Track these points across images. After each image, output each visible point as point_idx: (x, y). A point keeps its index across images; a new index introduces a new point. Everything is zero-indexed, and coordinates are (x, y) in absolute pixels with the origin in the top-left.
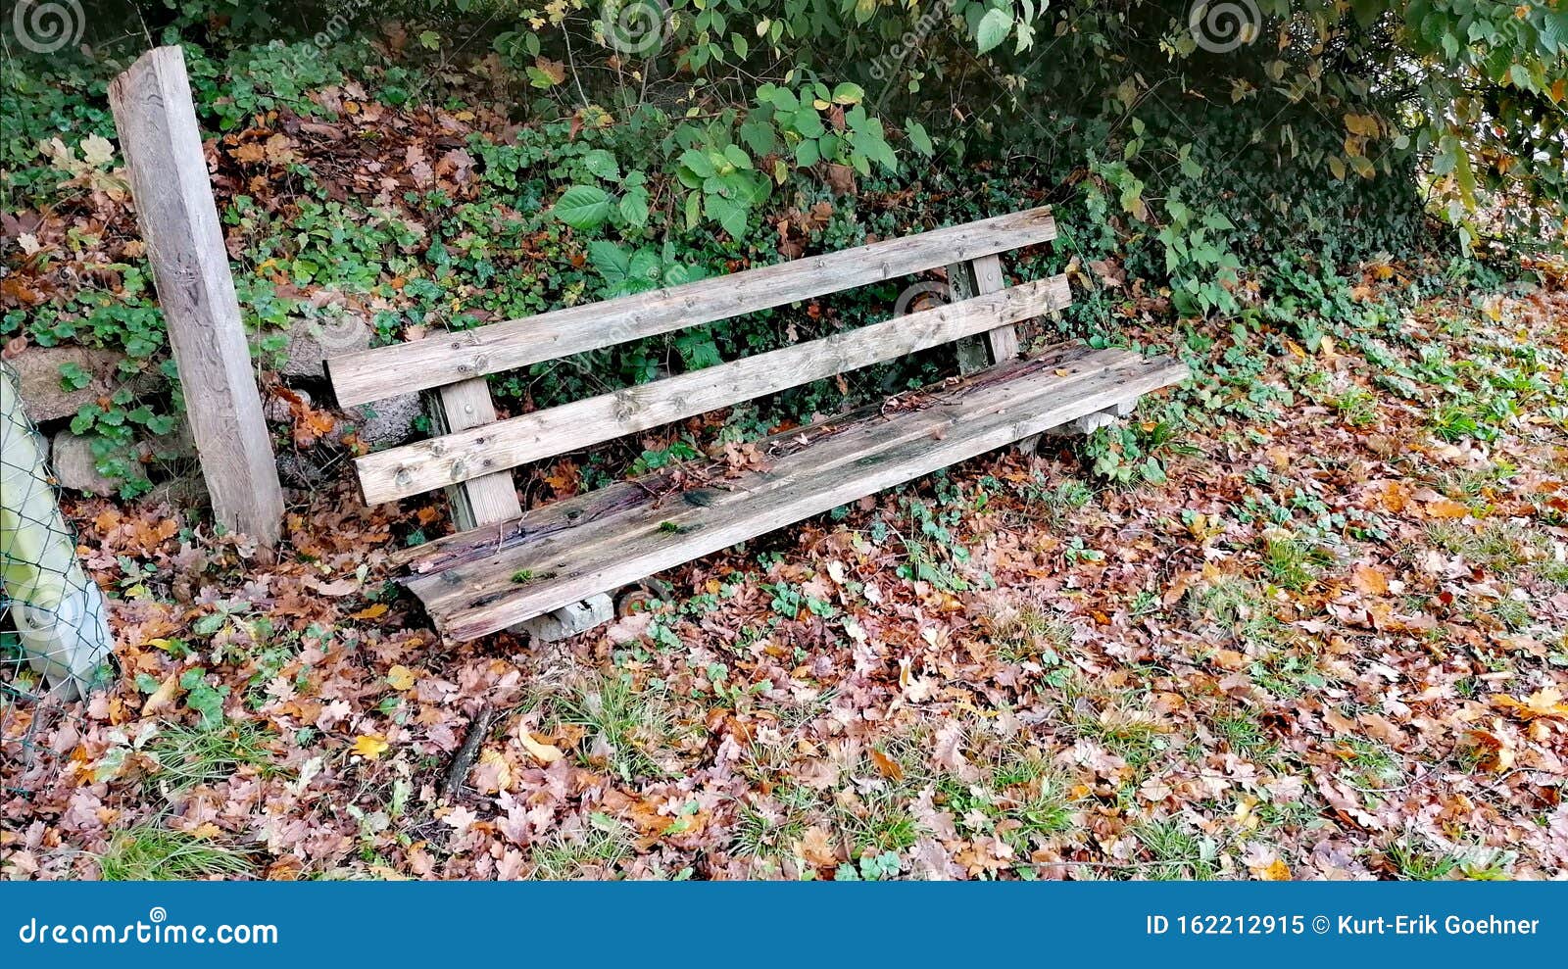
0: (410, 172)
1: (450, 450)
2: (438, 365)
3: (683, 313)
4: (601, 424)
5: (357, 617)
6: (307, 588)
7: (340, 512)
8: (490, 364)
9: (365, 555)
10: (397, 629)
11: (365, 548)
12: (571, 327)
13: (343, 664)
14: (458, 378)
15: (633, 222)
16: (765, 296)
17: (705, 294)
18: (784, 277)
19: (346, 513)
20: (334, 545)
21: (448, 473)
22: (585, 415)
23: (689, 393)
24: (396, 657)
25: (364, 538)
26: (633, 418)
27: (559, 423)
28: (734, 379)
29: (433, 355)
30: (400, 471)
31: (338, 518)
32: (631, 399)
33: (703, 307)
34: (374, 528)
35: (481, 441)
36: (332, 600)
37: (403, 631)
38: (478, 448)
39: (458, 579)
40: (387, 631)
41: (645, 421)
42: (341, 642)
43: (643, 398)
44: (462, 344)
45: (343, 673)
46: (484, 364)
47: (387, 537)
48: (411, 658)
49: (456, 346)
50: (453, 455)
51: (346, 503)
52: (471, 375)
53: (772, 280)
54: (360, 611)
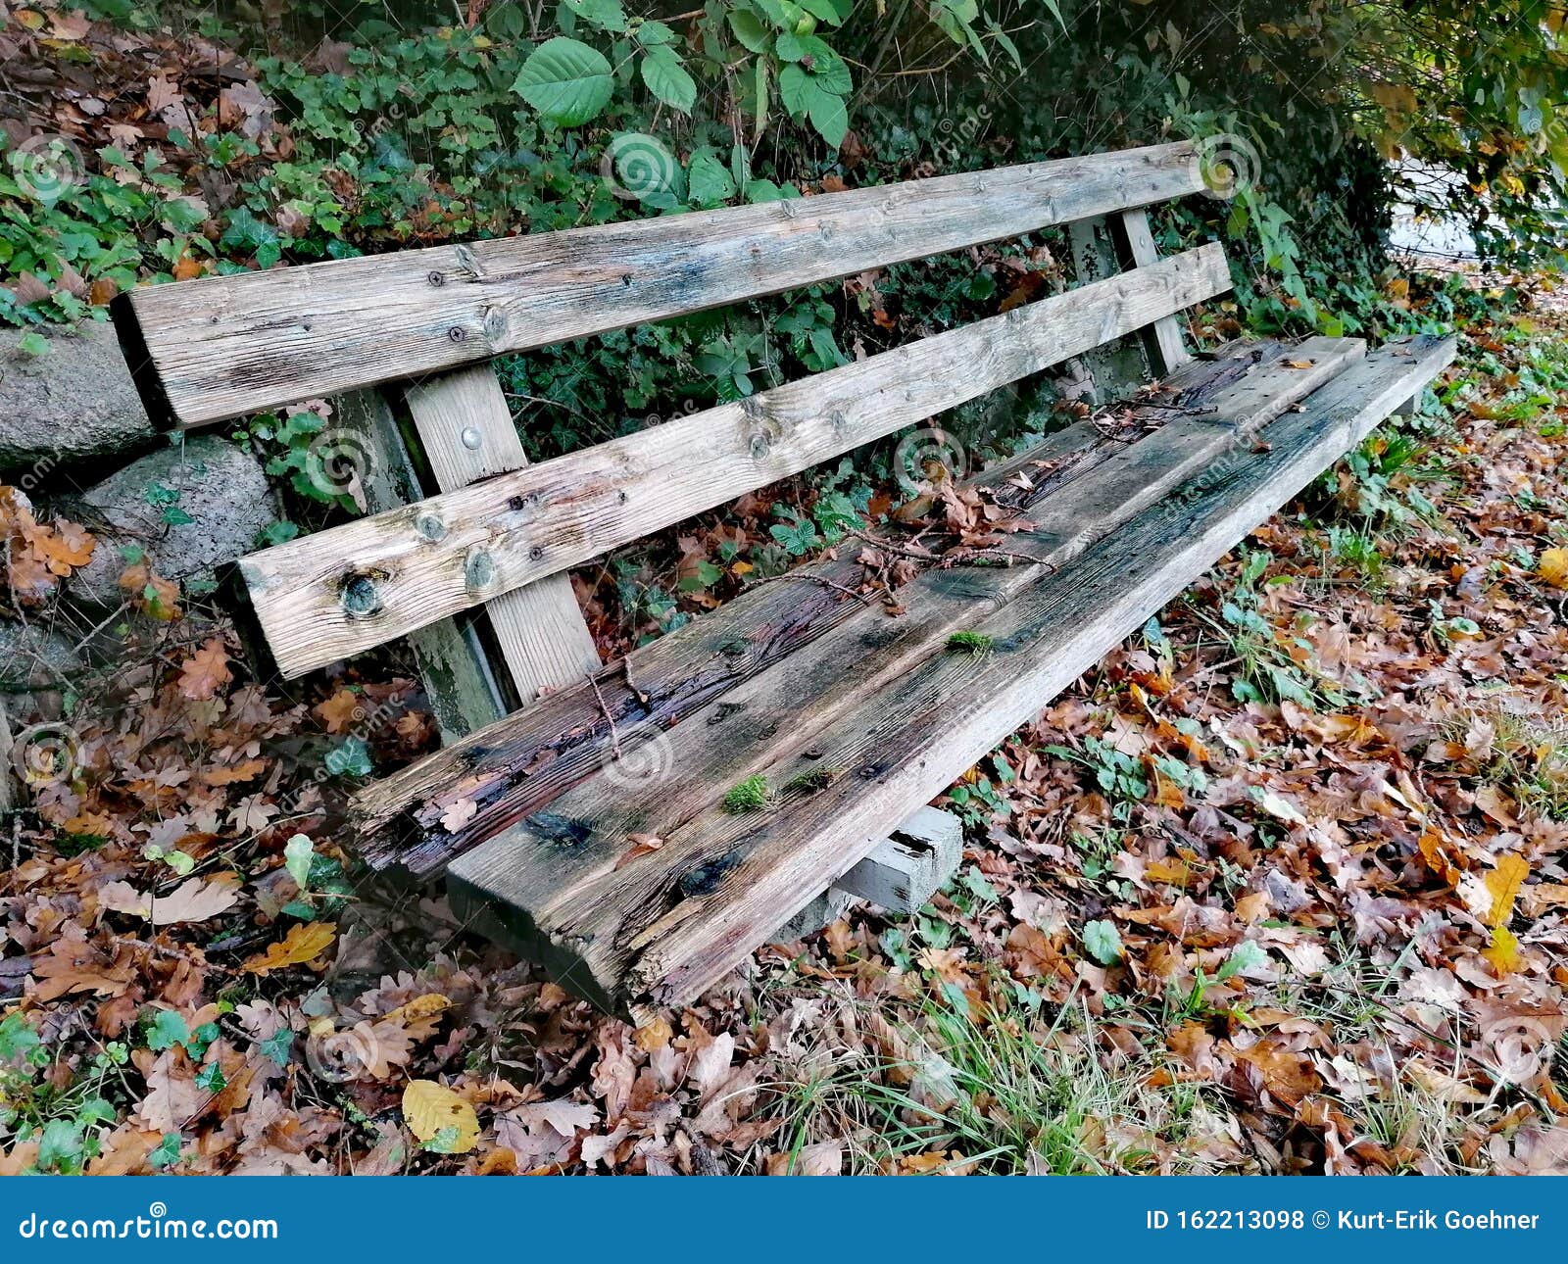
0: (158, 118)
1: (458, 526)
2: (405, 322)
3: (819, 251)
4: (724, 463)
5: (261, 967)
6: (110, 916)
7: (134, 730)
8: (513, 325)
9: (222, 814)
10: (374, 979)
11: (217, 801)
12: (650, 257)
13: (265, 1109)
14: (451, 355)
15: (673, 103)
16: (924, 233)
17: (844, 219)
18: (941, 203)
19: (150, 731)
20: (139, 804)
21: (460, 581)
22: (698, 446)
23: (848, 403)
24: (401, 1058)
25: (210, 778)
26: (774, 450)
27: (657, 461)
28: (904, 380)
29: (388, 297)
30: (352, 582)
31: (134, 744)
32: (768, 412)
33: (845, 241)
34: (226, 753)
35: (517, 503)
36: (184, 933)
37: (387, 981)
38: (514, 519)
39: (580, 832)
40: (346, 991)
41: (792, 457)
42: (241, 1046)
43: (784, 413)
44: (451, 276)
45: (272, 1135)
46: (499, 326)
47: (259, 767)
48: (444, 1053)
49: (437, 280)
50: (464, 539)
51: (147, 709)
52: (477, 351)
53: (927, 204)
54: (262, 949)
